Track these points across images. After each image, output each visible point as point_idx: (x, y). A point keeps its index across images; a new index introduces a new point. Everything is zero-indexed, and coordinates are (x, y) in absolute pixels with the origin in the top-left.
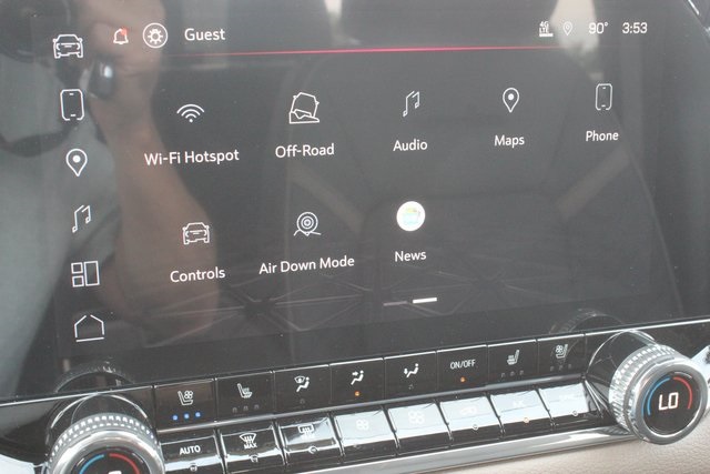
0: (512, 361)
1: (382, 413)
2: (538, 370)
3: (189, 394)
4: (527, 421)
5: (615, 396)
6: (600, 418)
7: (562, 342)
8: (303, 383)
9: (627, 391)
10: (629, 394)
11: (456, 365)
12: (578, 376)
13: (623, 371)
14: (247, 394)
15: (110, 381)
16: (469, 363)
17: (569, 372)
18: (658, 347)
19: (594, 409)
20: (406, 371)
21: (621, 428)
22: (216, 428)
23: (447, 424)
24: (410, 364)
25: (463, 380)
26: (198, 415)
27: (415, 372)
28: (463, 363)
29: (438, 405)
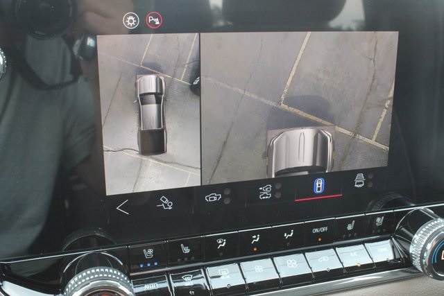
0: (350, 227)
1: (270, 259)
2: (365, 232)
3: (150, 251)
4: (359, 265)
5: (412, 249)
6: (403, 263)
7: (380, 216)
8: (222, 243)
9: (423, 248)
11: (316, 230)
12: (388, 236)
13: (420, 235)
14: (186, 250)
16: (324, 229)
17: (384, 233)
18: (440, 220)
19: (397, 256)
20: (285, 235)
21: (420, 272)
22: (167, 272)
23: (311, 268)
24: (288, 230)
25: (320, 240)
26: (156, 264)
27: (291, 235)
28: (321, 229)
29: (304, 255)
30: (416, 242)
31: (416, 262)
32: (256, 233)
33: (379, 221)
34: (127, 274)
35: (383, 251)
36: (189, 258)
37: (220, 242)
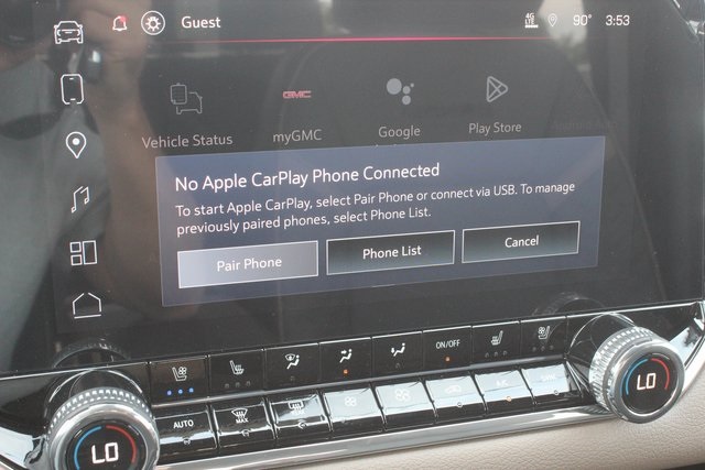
0: (495, 341)
1: (370, 390)
2: (521, 351)
3: (183, 370)
4: (509, 399)
5: (594, 376)
6: (581, 397)
7: (544, 324)
8: (293, 361)
9: (606, 371)
10: (608, 374)
11: (442, 345)
12: (560, 356)
13: (603, 352)
14: (239, 370)
15: (105, 357)
16: (454, 343)
17: (550, 353)
18: (637, 329)
19: (574, 389)
20: (393, 351)
21: (601, 407)
22: (209, 403)
23: (432, 402)
24: (397, 343)
25: (448, 359)
26: (191, 390)
27: (402, 351)
28: (449, 343)
29: (424, 384)
30: (597, 363)
31: (600, 399)
32: (346, 346)
33: (543, 332)
34: (149, 405)
35: (551, 380)
36: (243, 383)
37: (290, 358)
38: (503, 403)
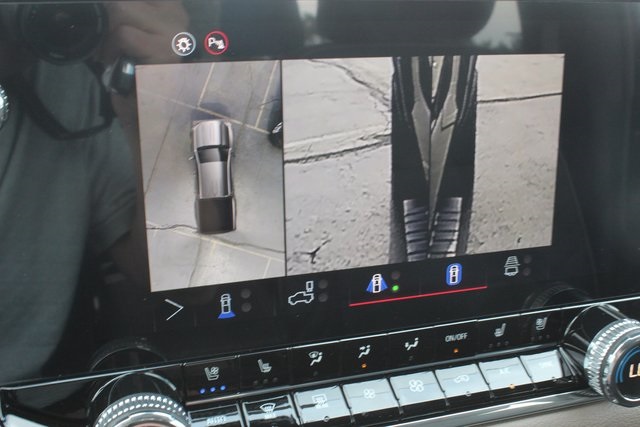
0: (499, 333)
1: (385, 381)
2: (522, 340)
3: (215, 370)
4: (512, 387)
5: (590, 365)
7: (542, 316)
8: (317, 358)
9: (603, 361)
10: (605, 363)
11: (450, 338)
12: (553, 344)
13: (598, 343)
14: (266, 368)
16: (462, 336)
17: (546, 341)
18: (627, 321)
20: (407, 345)
22: (239, 399)
23: (443, 392)
24: (410, 338)
25: (456, 351)
26: (223, 388)
28: (457, 336)
29: (434, 373)
30: (592, 352)
31: (594, 382)
32: (364, 343)
33: (541, 323)
34: (182, 404)
35: (546, 366)
38: (507, 390)
